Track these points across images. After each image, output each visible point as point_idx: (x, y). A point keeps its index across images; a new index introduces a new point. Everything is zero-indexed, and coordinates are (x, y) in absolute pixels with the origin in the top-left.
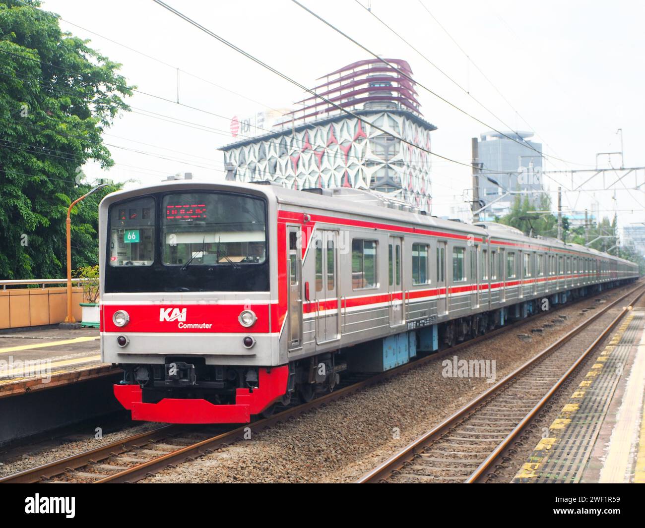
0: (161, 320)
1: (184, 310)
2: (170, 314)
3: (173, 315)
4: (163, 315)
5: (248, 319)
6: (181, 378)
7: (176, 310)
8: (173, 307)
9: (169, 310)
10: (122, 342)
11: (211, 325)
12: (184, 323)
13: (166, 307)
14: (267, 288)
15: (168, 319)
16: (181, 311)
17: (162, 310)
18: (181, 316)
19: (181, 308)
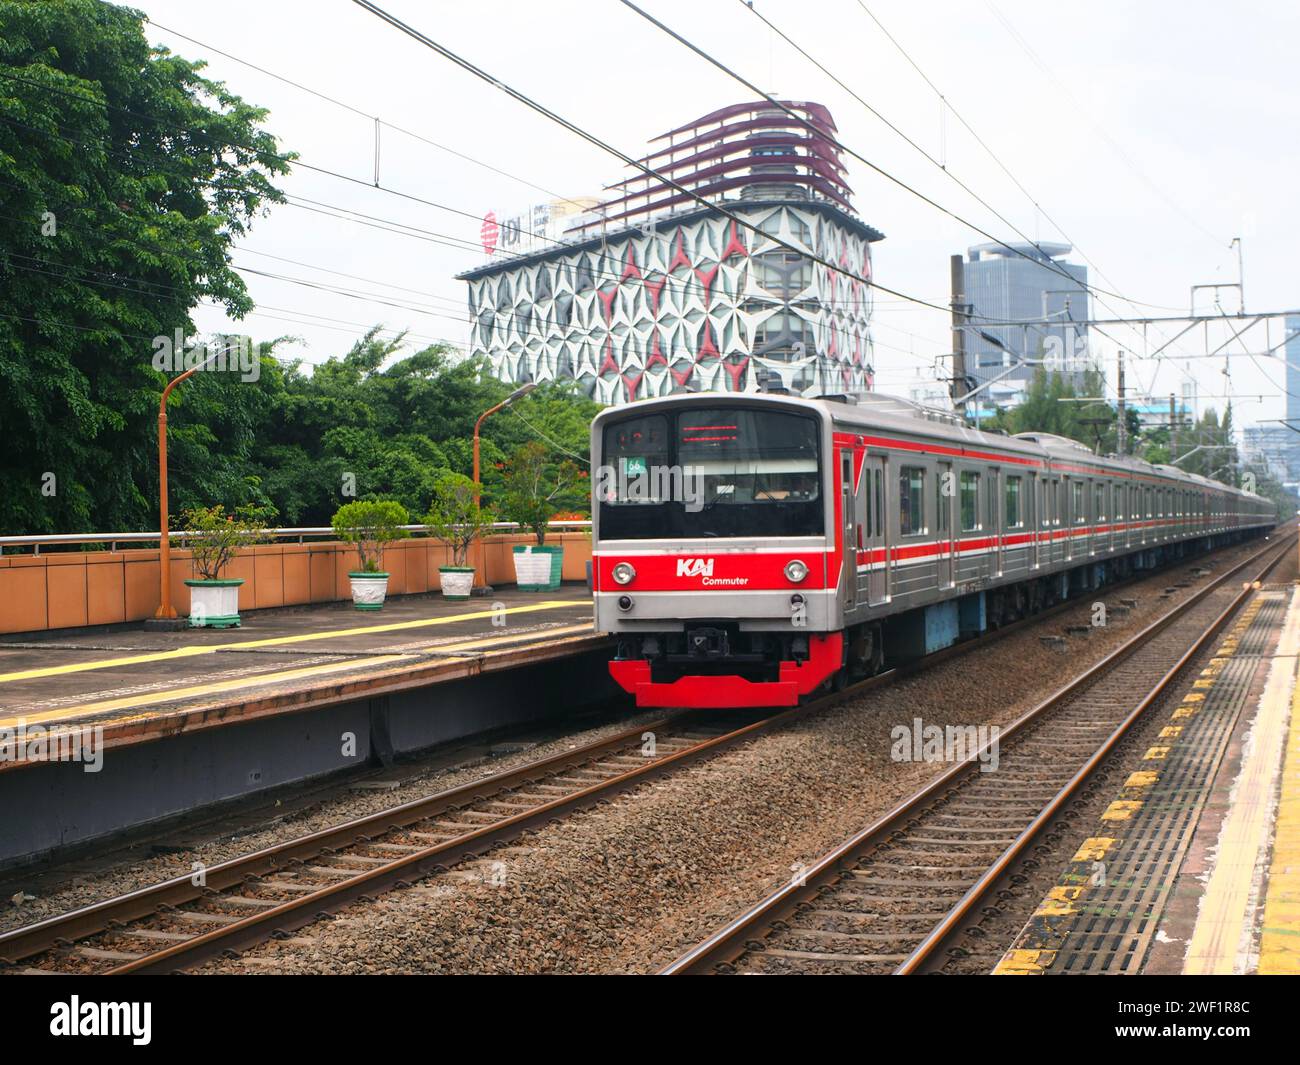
0: (679, 574)
1: (711, 562)
2: (691, 567)
3: (695, 568)
4: (682, 568)
5: (797, 573)
6: (709, 649)
7: (700, 562)
8: (696, 557)
9: (690, 561)
10: (625, 604)
11: (746, 580)
12: (710, 577)
13: (685, 558)
14: (821, 531)
15: (688, 573)
16: (706, 563)
17: (680, 562)
18: (707, 570)
19: (705, 558)
